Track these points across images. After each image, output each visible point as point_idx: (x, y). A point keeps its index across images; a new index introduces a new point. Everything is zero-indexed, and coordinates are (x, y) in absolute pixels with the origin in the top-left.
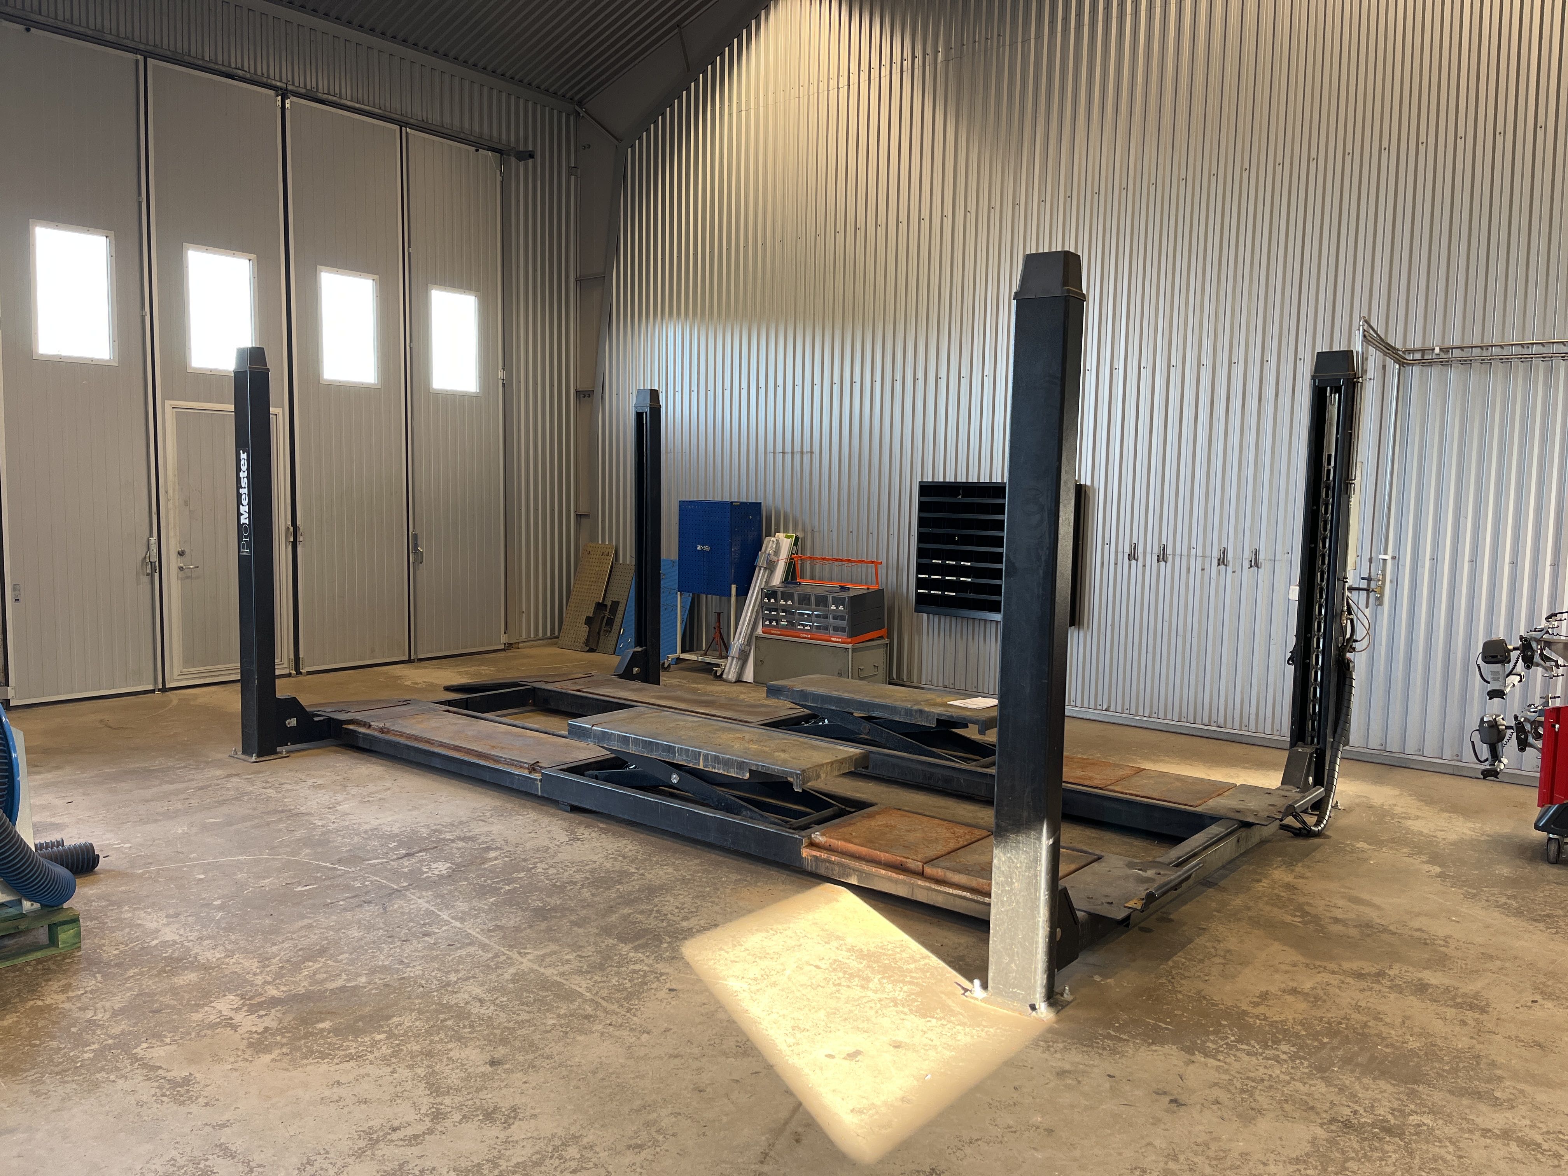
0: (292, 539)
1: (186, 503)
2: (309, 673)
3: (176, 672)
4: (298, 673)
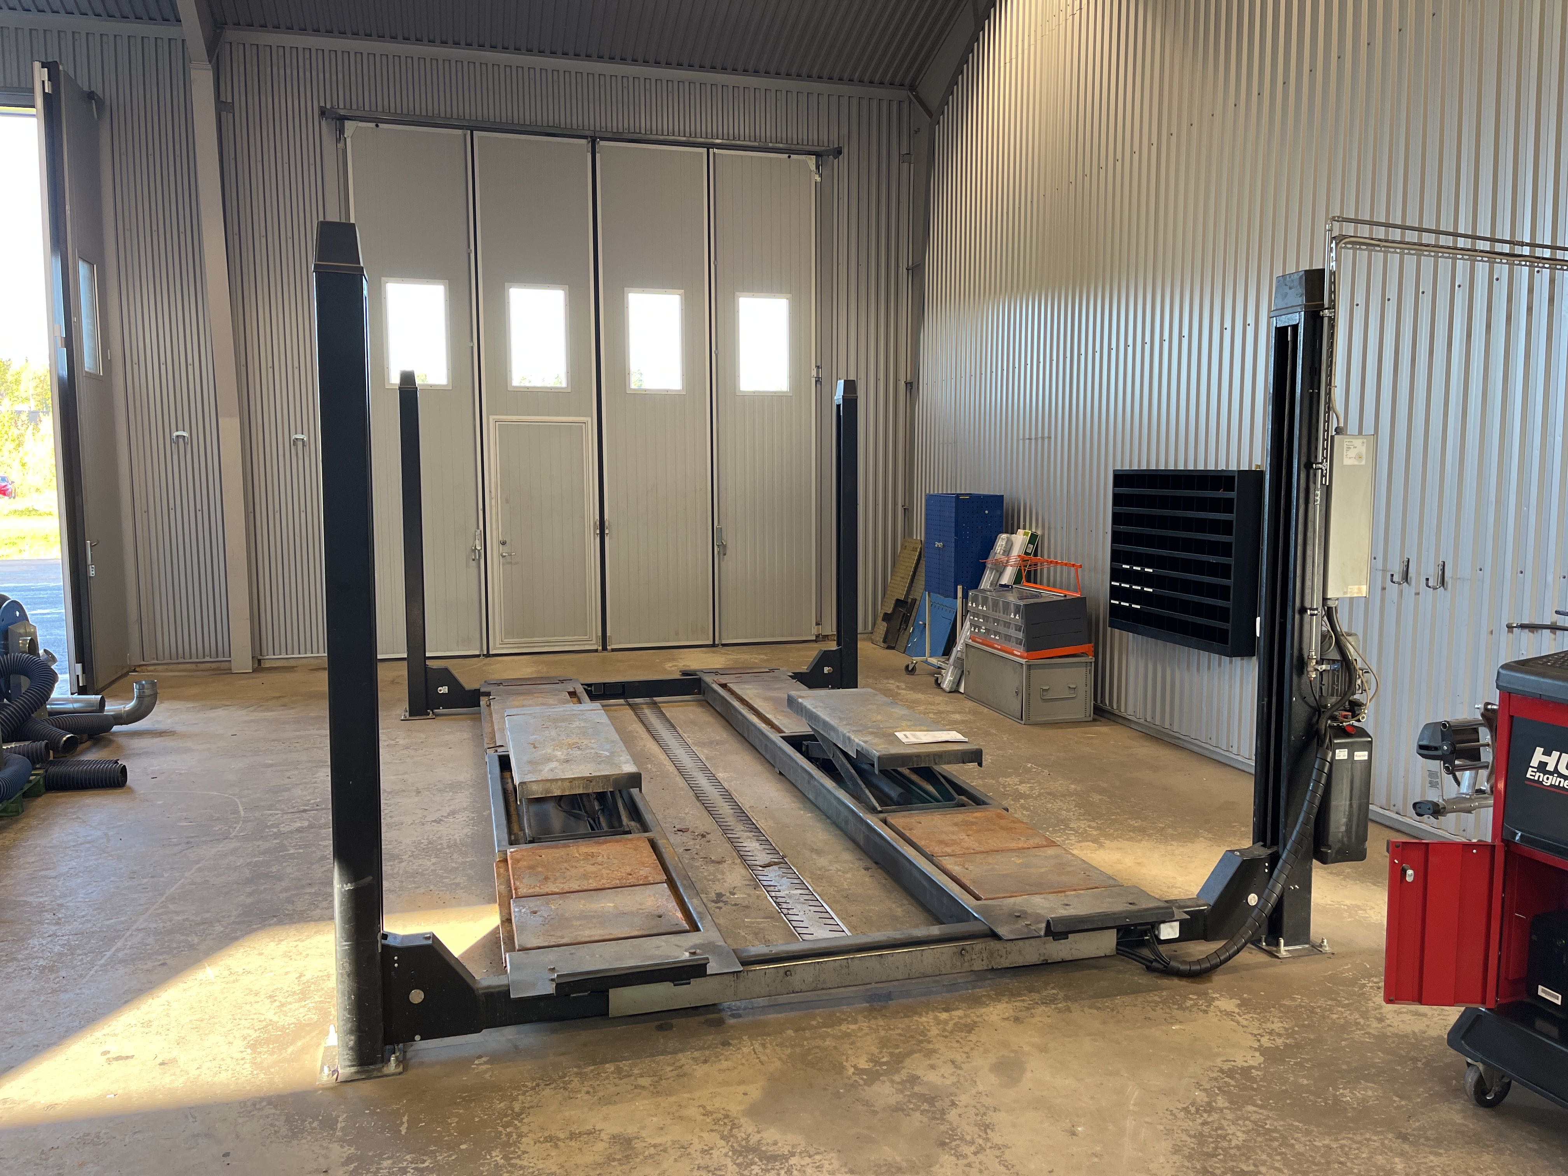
0: (598, 532)
1: (507, 501)
2: (613, 650)
3: (498, 641)
4: (604, 648)
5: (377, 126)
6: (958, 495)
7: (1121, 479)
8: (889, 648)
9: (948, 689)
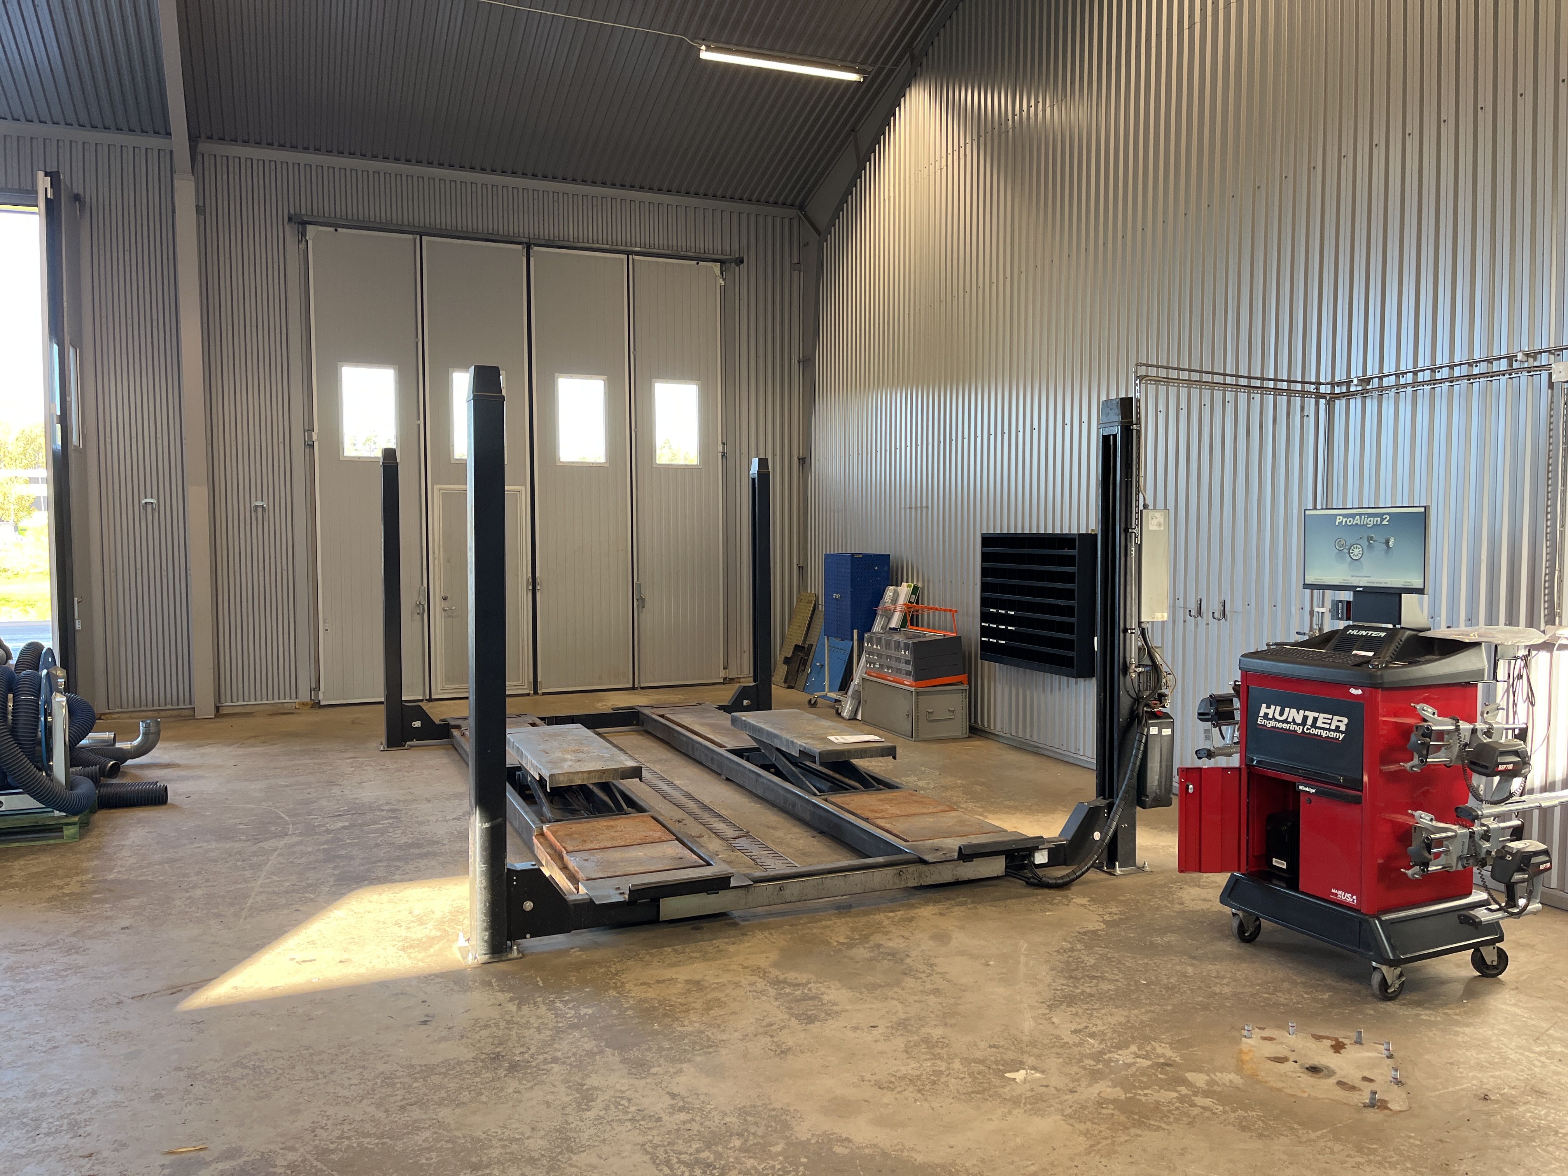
0: (531, 588)
1: (449, 561)
2: (544, 694)
3: (439, 687)
4: (536, 693)
5: (336, 230)
6: (853, 555)
7: (988, 541)
8: (789, 687)
9: (847, 717)
